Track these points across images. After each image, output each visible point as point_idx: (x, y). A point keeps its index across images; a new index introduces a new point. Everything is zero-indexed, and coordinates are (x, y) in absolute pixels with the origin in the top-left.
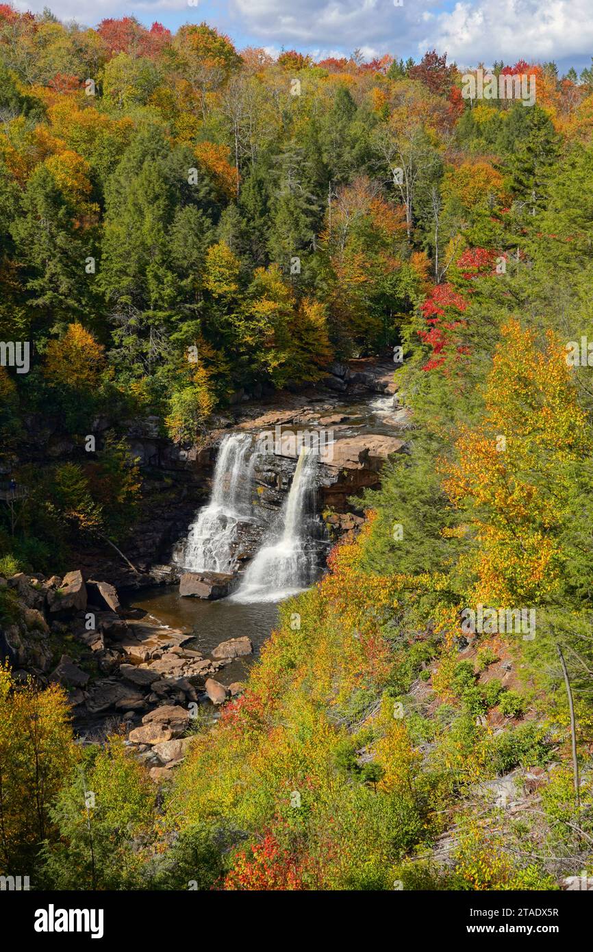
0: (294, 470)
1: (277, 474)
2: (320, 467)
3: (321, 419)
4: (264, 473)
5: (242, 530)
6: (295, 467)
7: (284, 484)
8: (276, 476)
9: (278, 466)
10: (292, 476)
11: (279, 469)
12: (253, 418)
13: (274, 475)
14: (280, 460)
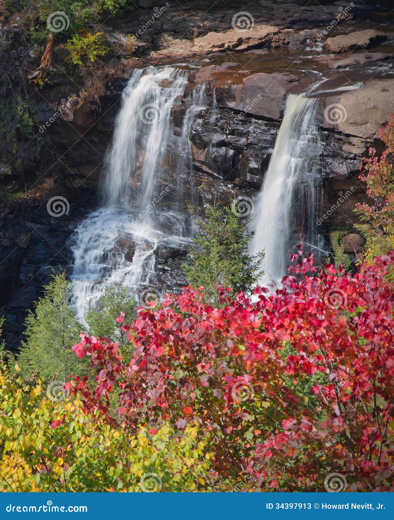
0: (272, 144)
1: (239, 150)
2: (326, 139)
3: (329, 41)
4: (212, 150)
5: (166, 263)
6: (274, 137)
7: (253, 171)
8: (235, 155)
9: (241, 134)
10: (269, 156)
11: (243, 140)
12: (189, 36)
13: (231, 152)
14: (244, 122)
